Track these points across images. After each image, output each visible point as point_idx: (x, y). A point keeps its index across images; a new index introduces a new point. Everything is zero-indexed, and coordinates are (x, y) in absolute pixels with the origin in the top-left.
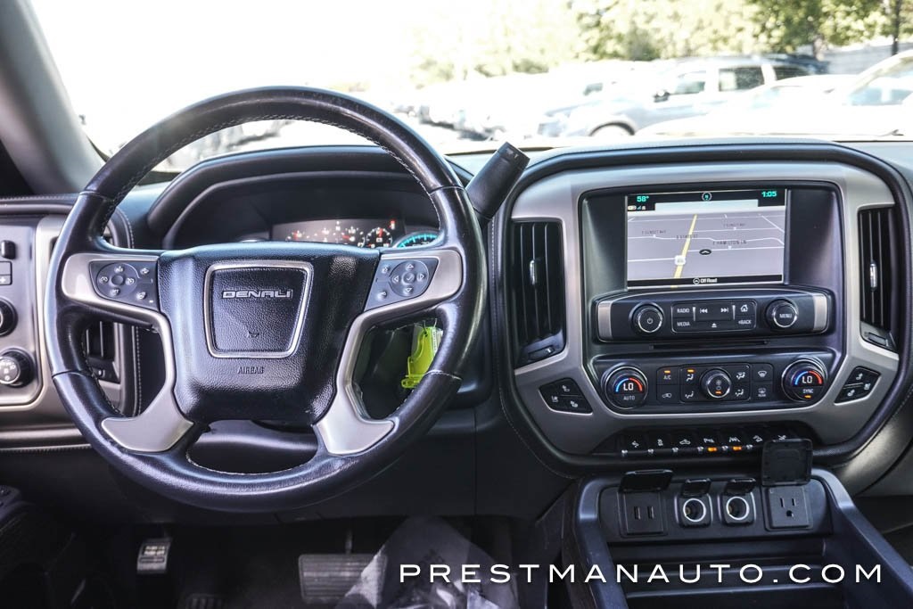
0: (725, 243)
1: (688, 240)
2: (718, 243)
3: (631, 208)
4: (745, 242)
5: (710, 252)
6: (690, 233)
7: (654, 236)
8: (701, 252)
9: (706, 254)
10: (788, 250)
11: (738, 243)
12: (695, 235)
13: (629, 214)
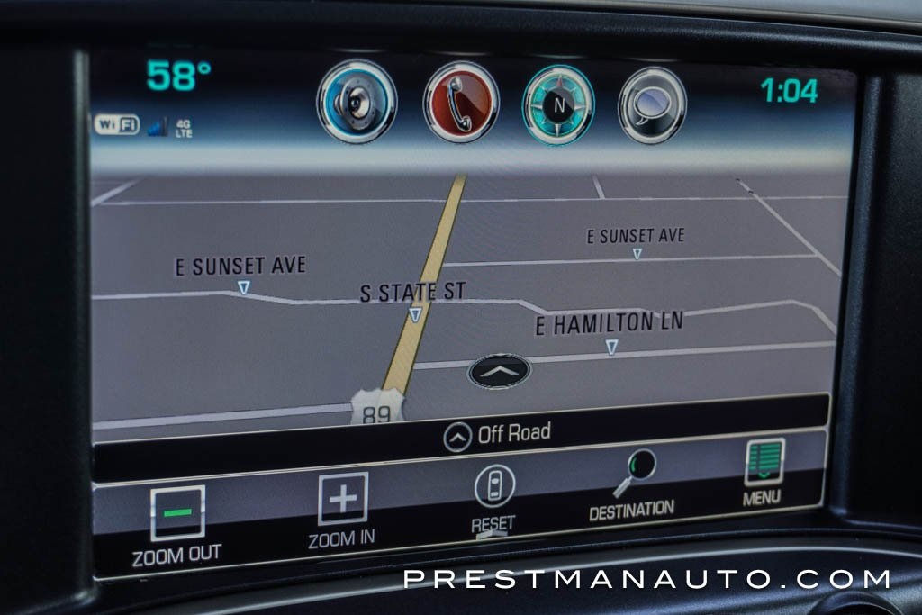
0: (590, 324)
1: (420, 308)
2: (559, 323)
3: (110, 123)
4: (678, 320)
5: (521, 369)
6: (430, 274)
7: (244, 288)
8: (478, 372)
9: (501, 380)
10: (852, 351)
11: (647, 321)
12: (451, 286)
13: (103, 159)
